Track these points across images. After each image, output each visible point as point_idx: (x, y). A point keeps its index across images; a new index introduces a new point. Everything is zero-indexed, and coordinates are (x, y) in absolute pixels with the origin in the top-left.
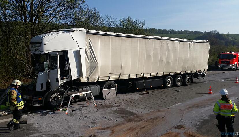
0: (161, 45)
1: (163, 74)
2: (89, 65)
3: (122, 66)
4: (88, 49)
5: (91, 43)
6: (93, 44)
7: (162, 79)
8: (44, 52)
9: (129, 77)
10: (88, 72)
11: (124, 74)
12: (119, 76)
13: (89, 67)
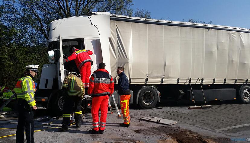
0: (230, 38)
1: (235, 82)
2: (116, 61)
3: (165, 65)
4: (115, 39)
5: (120, 32)
6: (121, 33)
7: (234, 89)
8: (53, 39)
9: (178, 83)
10: (115, 70)
11: (169, 77)
12: (162, 80)
13: (116, 63)
